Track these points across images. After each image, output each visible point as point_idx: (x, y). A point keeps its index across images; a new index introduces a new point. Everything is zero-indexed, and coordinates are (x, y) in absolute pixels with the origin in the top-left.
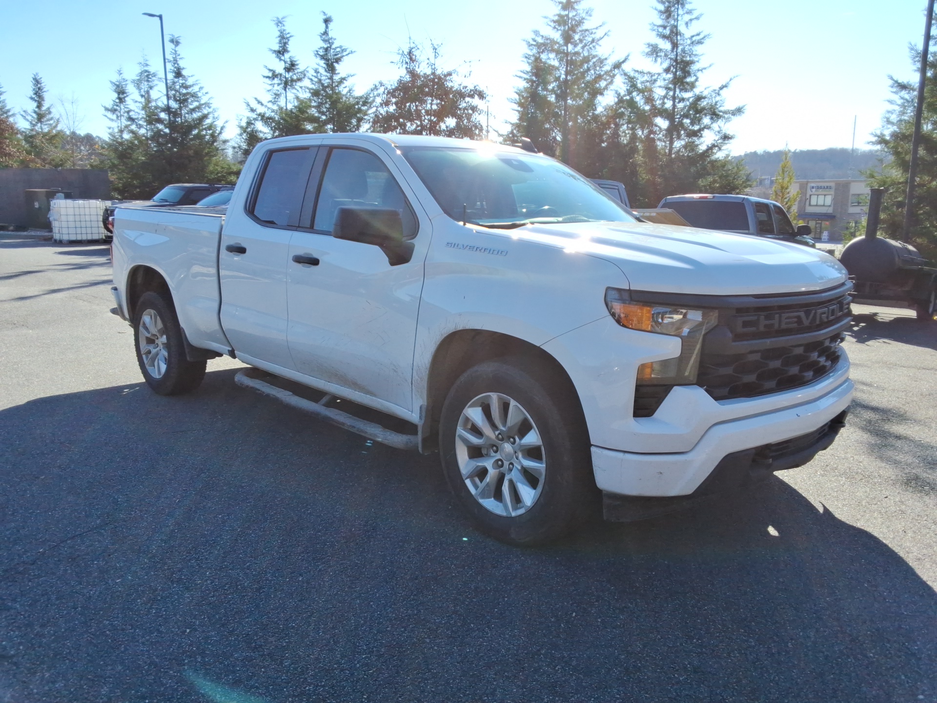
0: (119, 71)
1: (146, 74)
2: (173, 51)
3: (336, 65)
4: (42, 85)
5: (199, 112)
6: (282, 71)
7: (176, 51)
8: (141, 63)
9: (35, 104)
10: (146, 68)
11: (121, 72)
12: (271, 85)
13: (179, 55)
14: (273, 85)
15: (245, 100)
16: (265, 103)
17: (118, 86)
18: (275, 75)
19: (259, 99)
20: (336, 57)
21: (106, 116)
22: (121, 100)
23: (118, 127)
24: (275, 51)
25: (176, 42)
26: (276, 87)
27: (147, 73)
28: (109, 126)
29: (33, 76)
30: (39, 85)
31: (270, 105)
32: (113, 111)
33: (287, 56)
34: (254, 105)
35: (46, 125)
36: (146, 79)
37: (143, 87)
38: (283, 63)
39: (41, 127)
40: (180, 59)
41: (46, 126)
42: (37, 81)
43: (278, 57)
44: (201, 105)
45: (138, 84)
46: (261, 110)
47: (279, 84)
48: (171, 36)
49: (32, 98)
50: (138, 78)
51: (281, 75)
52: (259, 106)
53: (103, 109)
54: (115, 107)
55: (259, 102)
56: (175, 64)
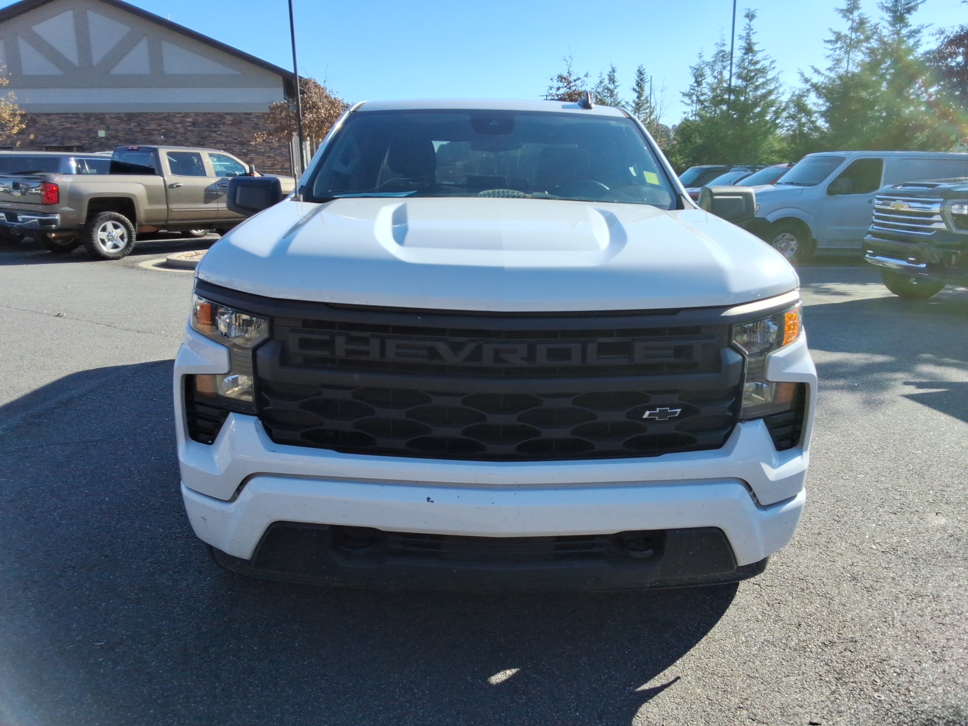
0: (700, 54)
1: (721, 55)
2: (748, 27)
3: (907, 16)
4: (645, 76)
5: (763, 89)
6: (848, 33)
7: (749, 26)
8: (718, 44)
9: (636, 95)
10: (723, 48)
11: (702, 55)
12: (832, 49)
13: (752, 30)
14: (835, 50)
15: (799, 70)
16: (822, 70)
17: (697, 70)
18: (839, 37)
19: (815, 67)
20: (907, 6)
21: (683, 102)
22: (699, 83)
23: (692, 111)
24: (842, 10)
25: (750, 16)
26: (838, 52)
27: (723, 53)
28: (684, 111)
29: (638, 68)
30: (642, 77)
31: (827, 73)
32: (689, 95)
33: (856, 14)
34: (809, 74)
35: (642, 113)
36: (721, 59)
37: (717, 68)
38: (850, 22)
39: (638, 116)
40: (753, 33)
41: (642, 115)
42: (641, 73)
43: (845, 16)
44: (768, 80)
45: (712, 66)
46: (816, 79)
47: (841, 48)
48: (747, 11)
49: (634, 90)
50: (714, 59)
51: (846, 36)
52: (816, 74)
53: (681, 94)
54: (692, 91)
55: (817, 71)
56: (746, 39)
